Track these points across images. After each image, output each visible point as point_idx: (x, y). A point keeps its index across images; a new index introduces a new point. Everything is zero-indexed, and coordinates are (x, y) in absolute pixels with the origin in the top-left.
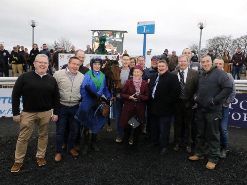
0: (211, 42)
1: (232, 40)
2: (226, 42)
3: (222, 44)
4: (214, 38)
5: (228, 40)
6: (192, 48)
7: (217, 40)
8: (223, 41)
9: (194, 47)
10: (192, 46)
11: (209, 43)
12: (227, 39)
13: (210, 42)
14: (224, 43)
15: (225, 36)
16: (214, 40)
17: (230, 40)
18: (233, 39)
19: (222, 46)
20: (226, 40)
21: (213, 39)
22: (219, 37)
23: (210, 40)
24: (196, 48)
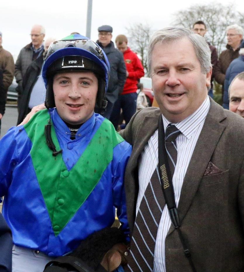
0: (184, 20)
1: (237, 14)
2: (223, 19)
3: (213, 25)
4: (191, 9)
5: (228, 13)
6: (134, 35)
7: (199, 13)
8: (214, 17)
9: (141, 32)
10: (134, 28)
11: (179, 22)
12: (225, 11)
13: (182, 19)
14: (219, 23)
15: (220, 4)
16: (191, 14)
17: (233, 16)
18: (240, 13)
19: (214, 31)
20: (223, 16)
21: (188, 10)
22: (204, 7)
23: (181, 12)
24: (146, 35)
